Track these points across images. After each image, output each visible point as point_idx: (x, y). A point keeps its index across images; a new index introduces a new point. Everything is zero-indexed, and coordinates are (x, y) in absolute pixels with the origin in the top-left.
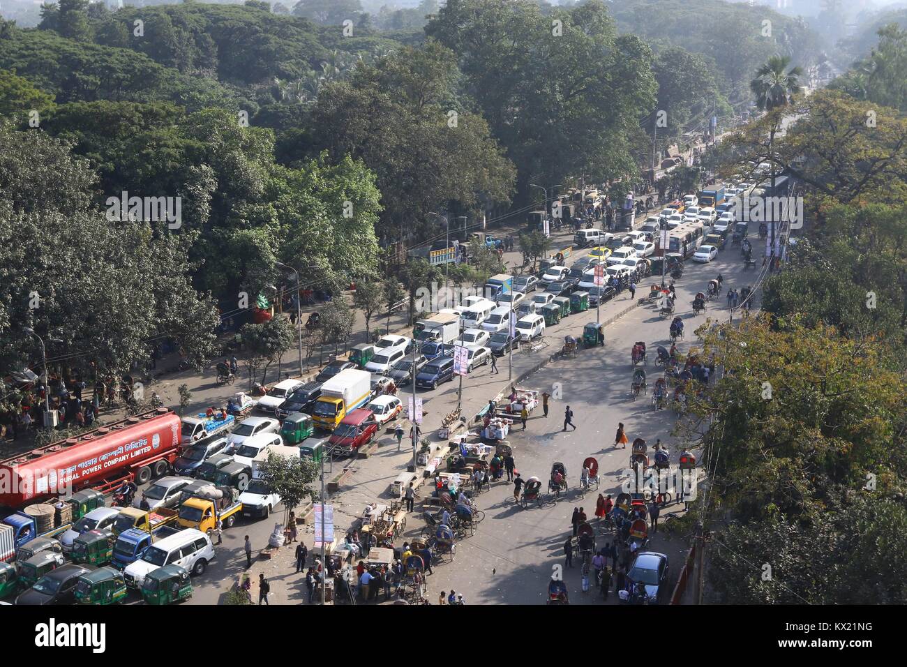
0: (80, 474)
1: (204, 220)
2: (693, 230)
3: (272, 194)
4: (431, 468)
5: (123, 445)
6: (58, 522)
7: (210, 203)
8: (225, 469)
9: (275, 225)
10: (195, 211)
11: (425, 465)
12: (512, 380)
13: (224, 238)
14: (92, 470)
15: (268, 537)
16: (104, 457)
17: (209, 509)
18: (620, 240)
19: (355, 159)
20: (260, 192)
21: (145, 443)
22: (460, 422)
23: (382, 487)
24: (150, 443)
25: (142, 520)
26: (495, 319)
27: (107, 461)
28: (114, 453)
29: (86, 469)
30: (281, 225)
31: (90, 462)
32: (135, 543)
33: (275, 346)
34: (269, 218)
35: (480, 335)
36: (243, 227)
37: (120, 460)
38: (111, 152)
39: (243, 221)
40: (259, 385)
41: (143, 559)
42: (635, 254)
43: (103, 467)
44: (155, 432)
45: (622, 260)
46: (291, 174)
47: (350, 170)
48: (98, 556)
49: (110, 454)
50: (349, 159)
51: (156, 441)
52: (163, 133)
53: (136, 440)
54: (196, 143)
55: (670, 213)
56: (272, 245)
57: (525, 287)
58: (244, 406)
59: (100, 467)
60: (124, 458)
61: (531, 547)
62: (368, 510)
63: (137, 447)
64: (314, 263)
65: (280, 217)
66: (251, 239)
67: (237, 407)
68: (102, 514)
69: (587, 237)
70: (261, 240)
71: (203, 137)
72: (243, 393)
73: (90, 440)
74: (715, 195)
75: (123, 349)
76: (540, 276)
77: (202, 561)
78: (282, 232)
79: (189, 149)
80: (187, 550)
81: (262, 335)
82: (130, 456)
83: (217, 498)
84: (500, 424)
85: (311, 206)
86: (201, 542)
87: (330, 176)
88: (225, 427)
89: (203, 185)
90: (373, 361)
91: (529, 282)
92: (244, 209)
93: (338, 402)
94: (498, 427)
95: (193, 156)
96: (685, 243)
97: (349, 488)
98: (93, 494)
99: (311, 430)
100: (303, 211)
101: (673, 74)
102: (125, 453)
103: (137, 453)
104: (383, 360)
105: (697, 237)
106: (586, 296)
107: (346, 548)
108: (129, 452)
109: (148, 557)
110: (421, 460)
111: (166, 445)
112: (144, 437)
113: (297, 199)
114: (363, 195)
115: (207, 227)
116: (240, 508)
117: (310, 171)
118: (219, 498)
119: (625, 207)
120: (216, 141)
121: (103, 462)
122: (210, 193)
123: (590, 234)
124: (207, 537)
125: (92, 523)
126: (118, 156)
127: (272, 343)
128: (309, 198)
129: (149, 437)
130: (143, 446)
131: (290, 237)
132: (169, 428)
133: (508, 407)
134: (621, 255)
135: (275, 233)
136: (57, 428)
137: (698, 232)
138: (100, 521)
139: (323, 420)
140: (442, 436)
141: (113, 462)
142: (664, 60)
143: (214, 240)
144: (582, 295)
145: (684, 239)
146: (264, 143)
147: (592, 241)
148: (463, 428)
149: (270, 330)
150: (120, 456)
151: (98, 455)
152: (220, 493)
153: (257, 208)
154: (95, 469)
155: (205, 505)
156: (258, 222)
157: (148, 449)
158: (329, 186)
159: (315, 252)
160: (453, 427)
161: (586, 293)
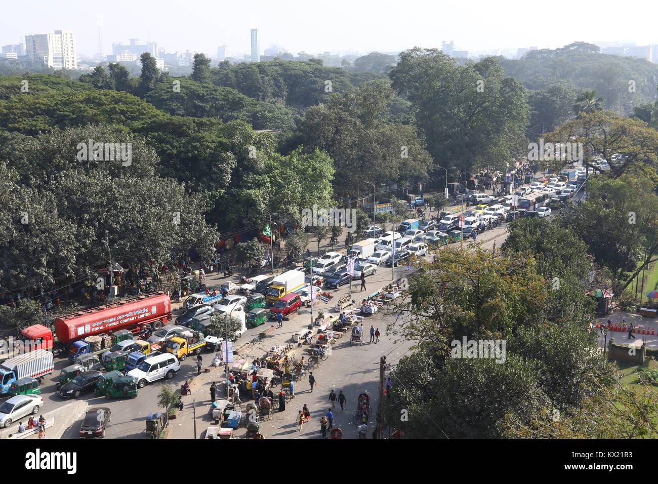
0: (105, 326)
1: (227, 184)
2: (541, 195)
3: (269, 169)
4: (323, 328)
5: (133, 311)
6: (103, 346)
7: (232, 174)
8: (203, 323)
9: (268, 187)
10: (222, 179)
11: (320, 326)
12: (394, 280)
13: (238, 194)
14: (112, 324)
15: (212, 360)
16: (120, 317)
17: (184, 344)
18: (497, 200)
19: (320, 150)
20: (261, 168)
21: (147, 310)
22: (350, 302)
23: (289, 337)
24: (150, 311)
25: (146, 347)
26: (398, 245)
27: (122, 319)
28: (127, 315)
29: (108, 323)
30: (272, 187)
31: (111, 320)
32: (136, 359)
33: (252, 256)
34: (265, 183)
35: (385, 254)
36: (249, 188)
37: (131, 320)
38: (177, 144)
39: (249, 185)
40: (244, 277)
41: (139, 368)
42: (503, 209)
43: (119, 323)
44: (153, 305)
45: (492, 212)
46: (283, 158)
47: (318, 157)
48: (118, 365)
49: (124, 316)
50: (317, 150)
51: (154, 310)
52: (206, 134)
53: (141, 309)
54: (224, 140)
55: (536, 185)
56: (264, 199)
57: (427, 227)
58: (230, 289)
59: (117, 323)
60: (133, 318)
61: (362, 374)
62: (273, 349)
63: (141, 312)
64: (287, 210)
65: (271, 182)
66: (251, 195)
67: (226, 289)
68: (126, 344)
69: (477, 199)
70: (257, 196)
71: (230, 137)
72: (230, 282)
73: (113, 308)
74: (568, 175)
75: (155, 255)
76: (438, 220)
77: (171, 371)
78: (271, 192)
79: (220, 143)
80: (163, 364)
81: (245, 249)
82: (137, 318)
83: (189, 338)
84: (371, 304)
85: (290, 176)
86: (172, 361)
87: (305, 160)
88: (216, 300)
89: (228, 164)
90: (316, 267)
91: (430, 224)
92: (250, 178)
93: (281, 288)
94: (370, 306)
95: (223, 147)
96: (535, 204)
97: (271, 336)
98: (125, 332)
99: (264, 303)
100: (285, 179)
101: (554, 101)
102: (133, 316)
103: (142, 316)
104: (321, 266)
105: (544, 200)
106: (459, 234)
107: (252, 369)
108: (137, 315)
109: (141, 367)
110: (318, 323)
111: (161, 313)
112: (146, 307)
113: (283, 173)
114: (321, 171)
115: (229, 188)
116: (204, 344)
117: (292, 157)
118: (190, 338)
119: (507, 181)
120: (237, 139)
121: (119, 320)
122: (231, 168)
123: (479, 197)
124: (175, 358)
125: (119, 348)
126: (180, 147)
127: (250, 254)
128: (290, 172)
129: (149, 308)
130: (146, 312)
131: (276, 194)
132: (163, 303)
133: (383, 295)
134: (493, 210)
135: (267, 192)
136: (117, 296)
137: (545, 197)
138: (125, 347)
139: (272, 299)
140: (337, 310)
141: (126, 321)
142: (549, 92)
143: (233, 195)
144: (456, 233)
145: (534, 201)
146: (267, 140)
147: (481, 201)
148: (352, 306)
149: (249, 246)
150: (130, 317)
151: (116, 316)
152: (191, 335)
153: (258, 177)
154: (114, 324)
155: (182, 341)
156: (258, 185)
157: (149, 314)
158: (303, 165)
159: (289, 203)
160: (344, 305)
161: (459, 232)
